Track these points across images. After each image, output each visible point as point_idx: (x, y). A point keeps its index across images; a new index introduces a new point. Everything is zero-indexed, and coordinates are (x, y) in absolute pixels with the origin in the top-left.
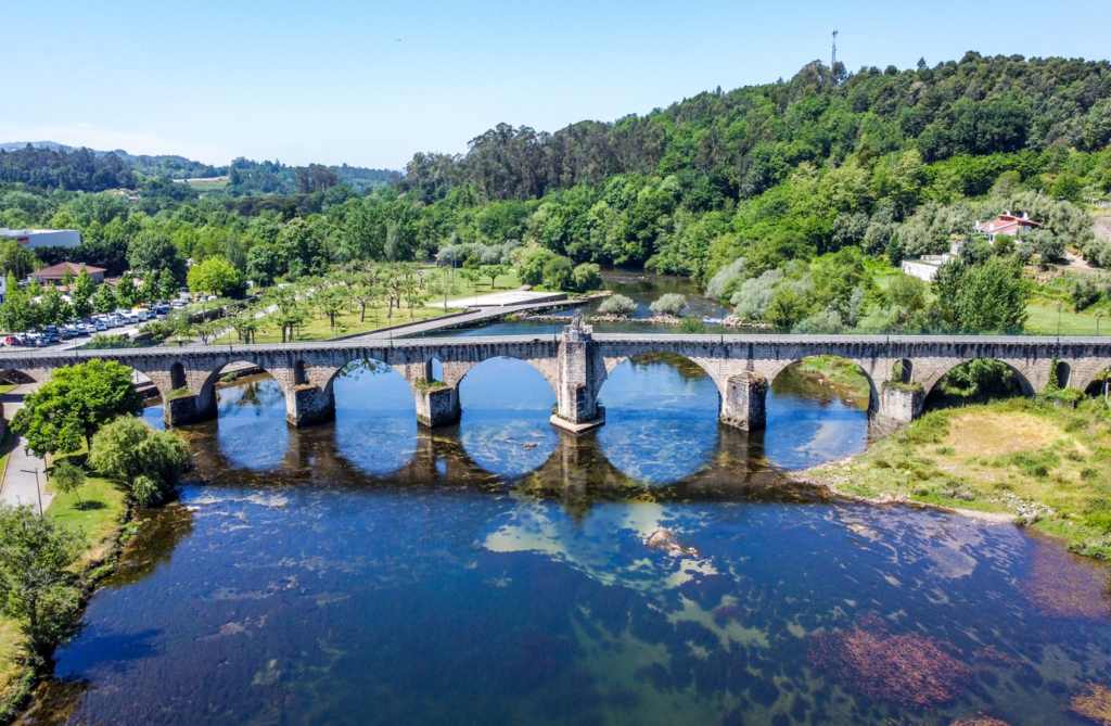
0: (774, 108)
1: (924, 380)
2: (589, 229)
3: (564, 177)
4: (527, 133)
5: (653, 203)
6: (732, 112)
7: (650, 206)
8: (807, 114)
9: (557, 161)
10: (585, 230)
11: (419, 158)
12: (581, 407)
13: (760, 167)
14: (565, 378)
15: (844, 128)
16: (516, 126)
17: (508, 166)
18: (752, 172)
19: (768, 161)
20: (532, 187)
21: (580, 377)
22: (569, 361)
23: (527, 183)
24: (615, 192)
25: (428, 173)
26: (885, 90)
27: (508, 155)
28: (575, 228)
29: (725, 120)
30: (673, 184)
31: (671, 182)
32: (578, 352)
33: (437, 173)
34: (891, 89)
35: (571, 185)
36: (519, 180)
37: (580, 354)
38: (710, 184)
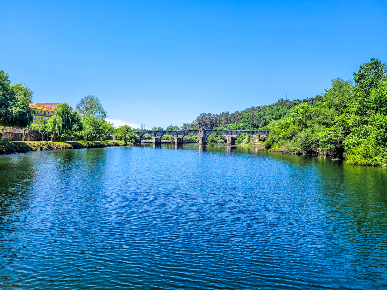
0: (269, 109)
1: (262, 137)
2: (222, 135)
3: (218, 125)
4: (210, 115)
5: (236, 128)
6: (259, 110)
7: (235, 129)
8: (277, 110)
9: (216, 120)
10: (221, 135)
11: (185, 125)
12: (202, 141)
13: (264, 121)
14: (200, 136)
15: (284, 112)
16: (207, 113)
17: (205, 122)
18: (262, 123)
19: (266, 120)
20: (210, 127)
21: (203, 136)
22: (201, 133)
23: (209, 126)
24: (229, 127)
25: (187, 128)
26: (294, 104)
27: (205, 120)
28: (219, 135)
29: (257, 112)
30: (243, 125)
31: (242, 125)
32: (202, 131)
33: (189, 128)
34: (296, 103)
35: (219, 126)
36: (207, 126)
37: (203, 132)
38: (251, 125)
